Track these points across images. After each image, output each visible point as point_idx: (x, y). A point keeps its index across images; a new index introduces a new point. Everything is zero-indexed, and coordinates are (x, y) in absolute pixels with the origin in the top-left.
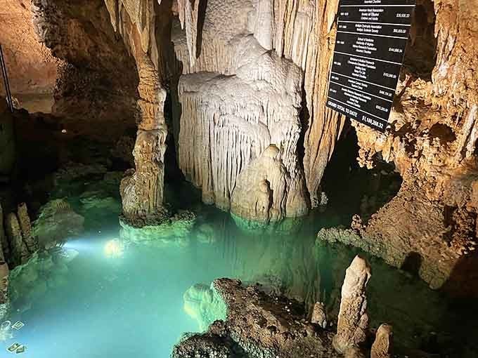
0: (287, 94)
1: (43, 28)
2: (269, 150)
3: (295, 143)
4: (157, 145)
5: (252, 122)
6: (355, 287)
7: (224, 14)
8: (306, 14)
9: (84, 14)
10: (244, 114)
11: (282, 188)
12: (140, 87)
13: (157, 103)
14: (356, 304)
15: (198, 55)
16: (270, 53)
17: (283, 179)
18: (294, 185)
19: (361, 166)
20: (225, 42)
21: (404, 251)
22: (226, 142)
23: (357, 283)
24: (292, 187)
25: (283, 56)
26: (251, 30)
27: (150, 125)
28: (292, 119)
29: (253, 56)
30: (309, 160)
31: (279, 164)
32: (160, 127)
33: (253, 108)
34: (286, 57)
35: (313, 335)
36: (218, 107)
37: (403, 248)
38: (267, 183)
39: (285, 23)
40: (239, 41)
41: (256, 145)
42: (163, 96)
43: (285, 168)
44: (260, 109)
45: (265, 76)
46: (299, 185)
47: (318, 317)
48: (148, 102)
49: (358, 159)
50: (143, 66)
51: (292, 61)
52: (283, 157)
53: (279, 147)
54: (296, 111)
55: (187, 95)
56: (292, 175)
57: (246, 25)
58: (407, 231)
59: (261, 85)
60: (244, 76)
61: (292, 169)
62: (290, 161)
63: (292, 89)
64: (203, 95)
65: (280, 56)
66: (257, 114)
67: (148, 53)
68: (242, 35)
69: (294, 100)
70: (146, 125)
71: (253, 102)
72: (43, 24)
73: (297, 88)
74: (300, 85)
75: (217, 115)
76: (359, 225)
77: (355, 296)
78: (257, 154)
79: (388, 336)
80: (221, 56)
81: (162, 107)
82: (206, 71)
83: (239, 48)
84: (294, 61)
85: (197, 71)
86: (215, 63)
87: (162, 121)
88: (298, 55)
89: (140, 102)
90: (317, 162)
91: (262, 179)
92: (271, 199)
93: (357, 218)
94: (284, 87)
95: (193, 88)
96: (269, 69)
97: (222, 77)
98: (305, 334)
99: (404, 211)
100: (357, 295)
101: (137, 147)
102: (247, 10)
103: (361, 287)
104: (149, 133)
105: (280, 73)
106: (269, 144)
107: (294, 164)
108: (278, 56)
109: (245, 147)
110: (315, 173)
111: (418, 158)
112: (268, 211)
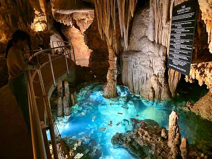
0: (159, 56)
1: (86, 40)
2: (153, 76)
3: (163, 74)
4: (114, 74)
5: (147, 66)
6: (173, 122)
7: (137, 31)
8: (167, 28)
9: (97, 35)
10: (144, 64)
11: (158, 90)
12: (109, 56)
13: (114, 61)
14: (173, 129)
15: (129, 45)
16: (153, 42)
17: (159, 87)
18: (164, 90)
19: (187, 82)
20: (138, 40)
21: (208, 116)
22: (138, 74)
23: (173, 120)
24: (163, 90)
25: (158, 43)
26: (147, 35)
27: (112, 68)
28: (161, 65)
29: (147, 44)
30: (170, 80)
31: (157, 81)
32: (115, 69)
33: (147, 61)
34: (159, 43)
35: (161, 141)
36: (134, 62)
37: (208, 115)
38: (152, 88)
39: (158, 32)
40: (142, 39)
41: (148, 74)
42: (116, 59)
43: (160, 83)
44: (149, 62)
45: (151, 50)
46: (166, 90)
47: (163, 134)
48: (111, 61)
49: (185, 79)
50: (110, 50)
51: (162, 44)
52: (159, 79)
53: (157, 75)
54: (163, 62)
55: (125, 58)
56: (163, 86)
57: (145, 34)
58: (209, 108)
59: (150, 54)
60: (144, 51)
61: (163, 84)
62: (162, 80)
63: (161, 54)
64: (130, 58)
65: (157, 43)
66: (148, 63)
67: (111, 46)
68: (144, 37)
69: (162, 58)
70: (111, 68)
71: (147, 59)
72: (86, 39)
73: (163, 54)
74: (165, 53)
75: (134, 64)
76: (189, 105)
77: (173, 125)
78: (149, 78)
79: (185, 141)
80: (136, 45)
81: (115, 62)
82: (131, 50)
83: (142, 41)
84: (163, 45)
85: (128, 50)
86: (134, 47)
87: (116, 67)
88: (164, 42)
89: (109, 61)
90: (174, 81)
91: (150, 86)
92: (154, 94)
93: (189, 103)
94: (158, 54)
95: (127, 56)
96: (153, 48)
97: (137, 52)
98: (158, 140)
99: (208, 100)
100: (174, 125)
101: (108, 75)
102: (145, 29)
103: (175, 122)
104: (111, 71)
105: (157, 49)
106: (153, 74)
107: (163, 81)
108: (156, 43)
109: (144, 75)
110: (173, 86)
111: (204, 77)
112: (153, 99)
